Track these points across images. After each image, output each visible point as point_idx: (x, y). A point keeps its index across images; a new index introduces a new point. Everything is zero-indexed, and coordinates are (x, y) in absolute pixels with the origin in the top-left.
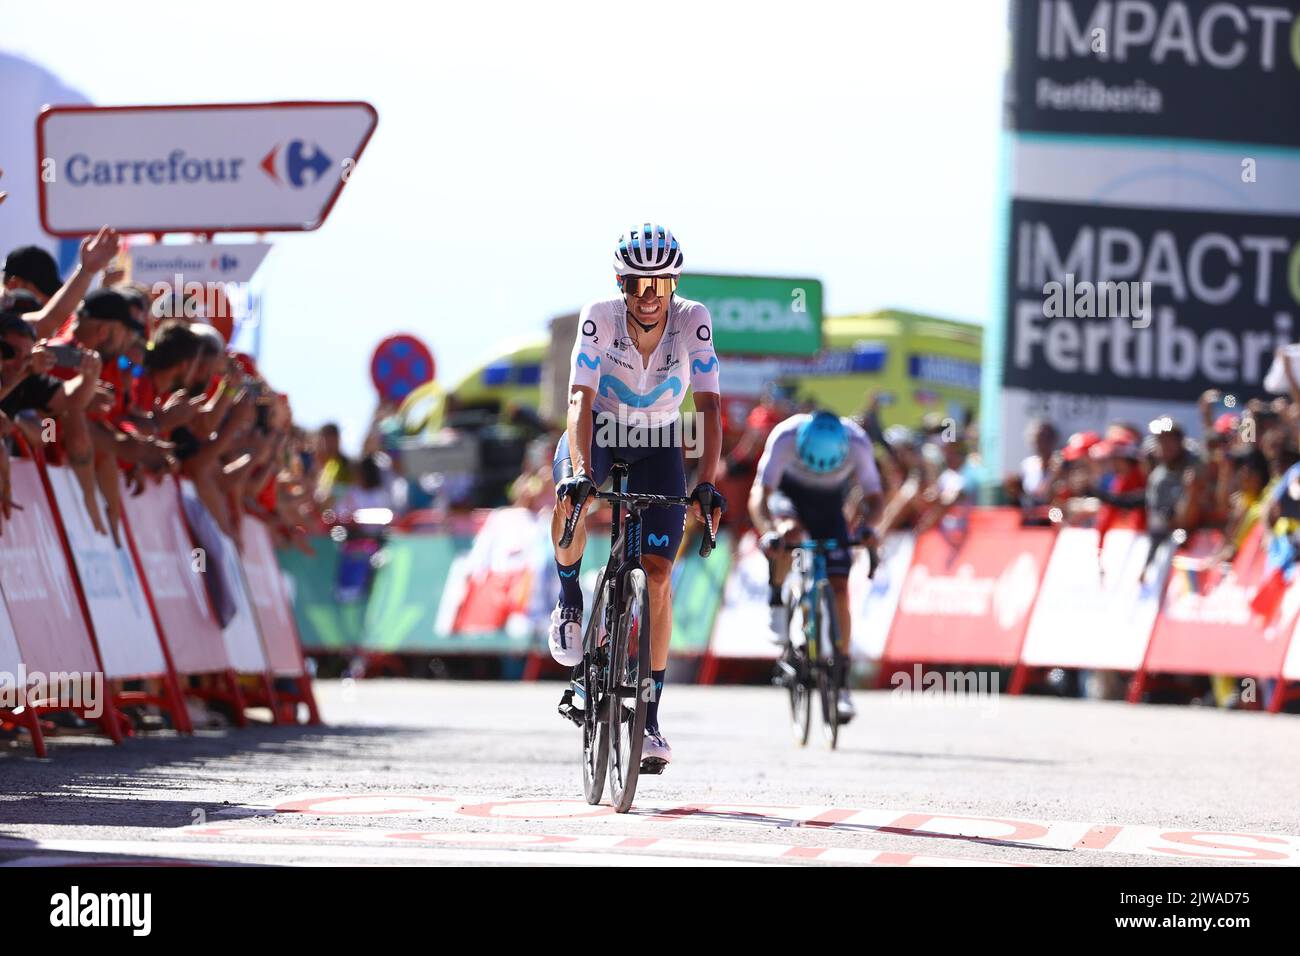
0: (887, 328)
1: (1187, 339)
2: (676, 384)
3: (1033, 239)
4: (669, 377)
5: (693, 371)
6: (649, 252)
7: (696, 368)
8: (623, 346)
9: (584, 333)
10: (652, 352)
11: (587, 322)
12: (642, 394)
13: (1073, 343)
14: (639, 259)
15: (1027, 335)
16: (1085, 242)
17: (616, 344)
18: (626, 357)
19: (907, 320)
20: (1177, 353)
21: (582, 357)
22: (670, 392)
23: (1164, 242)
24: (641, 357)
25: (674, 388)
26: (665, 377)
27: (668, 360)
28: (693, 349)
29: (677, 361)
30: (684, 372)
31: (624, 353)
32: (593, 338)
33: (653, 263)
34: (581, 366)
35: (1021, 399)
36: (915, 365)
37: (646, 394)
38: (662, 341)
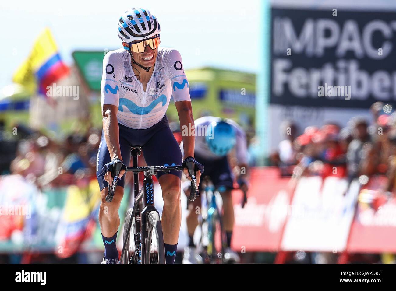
0: (206, 76)
1: (364, 77)
2: (163, 98)
3: (282, 28)
4: (159, 96)
5: (174, 90)
6: (143, 25)
7: (176, 87)
8: (131, 80)
9: (107, 72)
10: (148, 81)
11: (108, 65)
12: (144, 107)
13: (304, 80)
14: (138, 30)
15: (280, 77)
16: (309, 28)
17: (126, 78)
18: (133, 86)
19: (217, 72)
20: (359, 85)
21: (107, 87)
22: (161, 103)
23: (351, 27)
24: (141, 85)
25: (163, 101)
26: (157, 95)
27: (158, 85)
28: (172, 76)
29: (164, 85)
30: (169, 91)
31: (131, 84)
32: (112, 75)
33: (147, 31)
34: (107, 92)
35: (278, 111)
36: (222, 95)
37: (146, 106)
38: (153, 74)
